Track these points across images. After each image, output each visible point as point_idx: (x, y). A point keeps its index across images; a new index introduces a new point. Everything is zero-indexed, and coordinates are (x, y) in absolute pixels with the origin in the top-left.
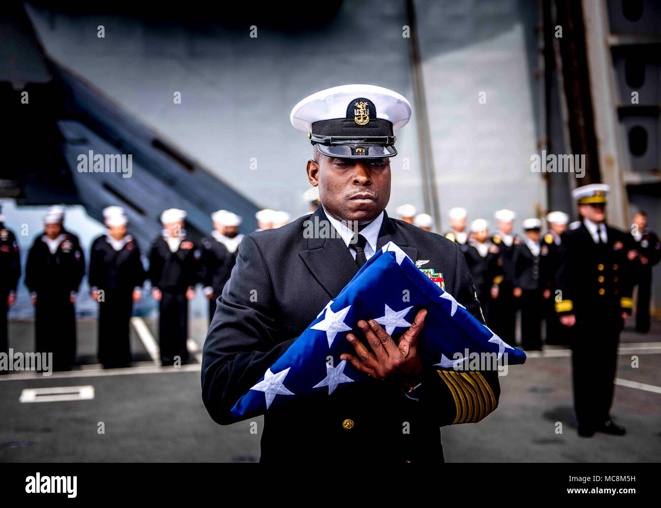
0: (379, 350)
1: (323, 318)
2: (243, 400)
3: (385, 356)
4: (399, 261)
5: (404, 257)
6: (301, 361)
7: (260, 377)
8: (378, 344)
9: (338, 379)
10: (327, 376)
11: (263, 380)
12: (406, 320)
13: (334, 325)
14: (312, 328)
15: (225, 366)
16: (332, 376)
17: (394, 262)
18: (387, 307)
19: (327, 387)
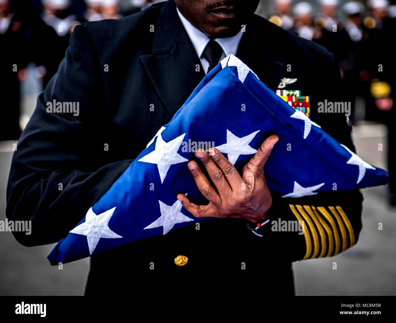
0: (221, 184)
1: (153, 148)
2: (62, 244)
3: (228, 190)
4: (242, 77)
5: (248, 72)
6: (129, 199)
7: (80, 218)
8: (220, 176)
9: (175, 220)
10: (161, 215)
11: (84, 221)
12: (251, 147)
13: (167, 157)
14: (140, 160)
15: (37, 184)
16: (168, 215)
17: (236, 80)
18: (229, 133)
19: (161, 228)
